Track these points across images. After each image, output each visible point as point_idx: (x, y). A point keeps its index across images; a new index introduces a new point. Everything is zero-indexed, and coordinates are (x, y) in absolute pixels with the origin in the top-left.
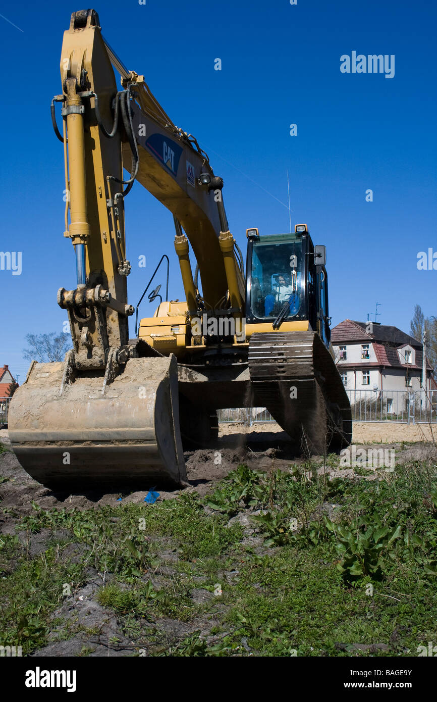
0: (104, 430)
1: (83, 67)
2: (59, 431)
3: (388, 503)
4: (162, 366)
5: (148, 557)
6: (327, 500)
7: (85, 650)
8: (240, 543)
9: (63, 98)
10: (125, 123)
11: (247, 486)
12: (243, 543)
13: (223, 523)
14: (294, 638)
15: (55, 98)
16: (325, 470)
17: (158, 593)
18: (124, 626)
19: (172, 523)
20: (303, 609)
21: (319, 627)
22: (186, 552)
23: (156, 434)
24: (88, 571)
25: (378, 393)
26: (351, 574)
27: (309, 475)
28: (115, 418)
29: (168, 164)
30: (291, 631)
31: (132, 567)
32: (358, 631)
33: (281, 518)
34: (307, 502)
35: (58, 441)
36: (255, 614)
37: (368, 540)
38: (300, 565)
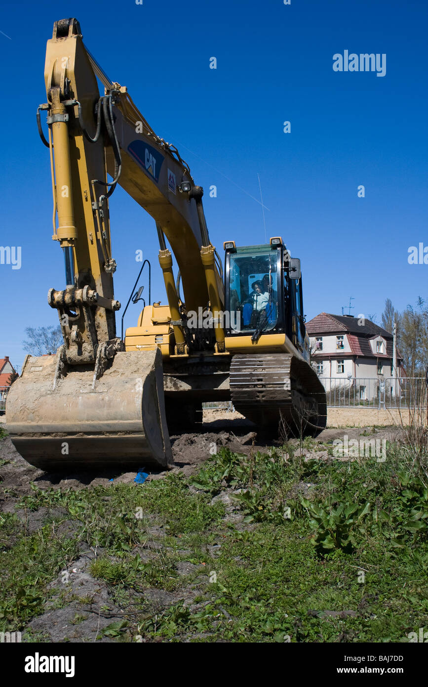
0: (96, 422)
1: (66, 76)
2: (53, 423)
3: (359, 482)
4: (148, 359)
5: (137, 533)
6: (303, 480)
7: (78, 618)
8: (223, 519)
9: (48, 107)
10: (107, 126)
11: (229, 467)
12: (225, 520)
13: (207, 501)
14: (271, 606)
15: (41, 107)
16: (301, 452)
17: (145, 565)
18: (114, 596)
19: (159, 502)
20: (279, 579)
21: (293, 596)
22: (173, 528)
23: (144, 426)
24: (80, 546)
25: (352, 380)
26: (324, 547)
27: (286, 457)
28: (105, 412)
29: (150, 170)
30: (268, 600)
31: (122, 542)
32: (330, 599)
33: (260, 496)
34: (284, 481)
35: (53, 433)
36: (235, 585)
37: (340, 516)
38: (277, 540)
